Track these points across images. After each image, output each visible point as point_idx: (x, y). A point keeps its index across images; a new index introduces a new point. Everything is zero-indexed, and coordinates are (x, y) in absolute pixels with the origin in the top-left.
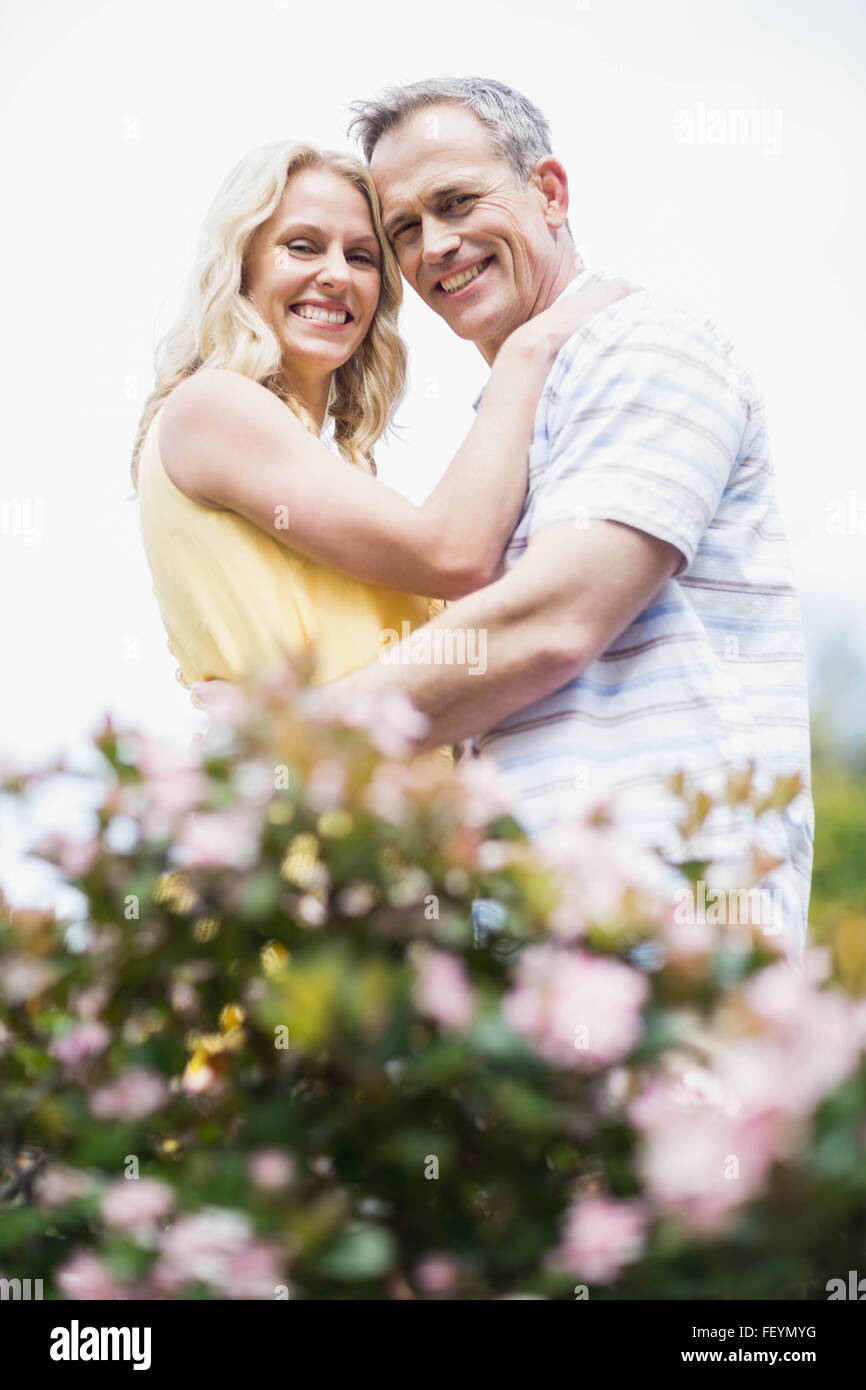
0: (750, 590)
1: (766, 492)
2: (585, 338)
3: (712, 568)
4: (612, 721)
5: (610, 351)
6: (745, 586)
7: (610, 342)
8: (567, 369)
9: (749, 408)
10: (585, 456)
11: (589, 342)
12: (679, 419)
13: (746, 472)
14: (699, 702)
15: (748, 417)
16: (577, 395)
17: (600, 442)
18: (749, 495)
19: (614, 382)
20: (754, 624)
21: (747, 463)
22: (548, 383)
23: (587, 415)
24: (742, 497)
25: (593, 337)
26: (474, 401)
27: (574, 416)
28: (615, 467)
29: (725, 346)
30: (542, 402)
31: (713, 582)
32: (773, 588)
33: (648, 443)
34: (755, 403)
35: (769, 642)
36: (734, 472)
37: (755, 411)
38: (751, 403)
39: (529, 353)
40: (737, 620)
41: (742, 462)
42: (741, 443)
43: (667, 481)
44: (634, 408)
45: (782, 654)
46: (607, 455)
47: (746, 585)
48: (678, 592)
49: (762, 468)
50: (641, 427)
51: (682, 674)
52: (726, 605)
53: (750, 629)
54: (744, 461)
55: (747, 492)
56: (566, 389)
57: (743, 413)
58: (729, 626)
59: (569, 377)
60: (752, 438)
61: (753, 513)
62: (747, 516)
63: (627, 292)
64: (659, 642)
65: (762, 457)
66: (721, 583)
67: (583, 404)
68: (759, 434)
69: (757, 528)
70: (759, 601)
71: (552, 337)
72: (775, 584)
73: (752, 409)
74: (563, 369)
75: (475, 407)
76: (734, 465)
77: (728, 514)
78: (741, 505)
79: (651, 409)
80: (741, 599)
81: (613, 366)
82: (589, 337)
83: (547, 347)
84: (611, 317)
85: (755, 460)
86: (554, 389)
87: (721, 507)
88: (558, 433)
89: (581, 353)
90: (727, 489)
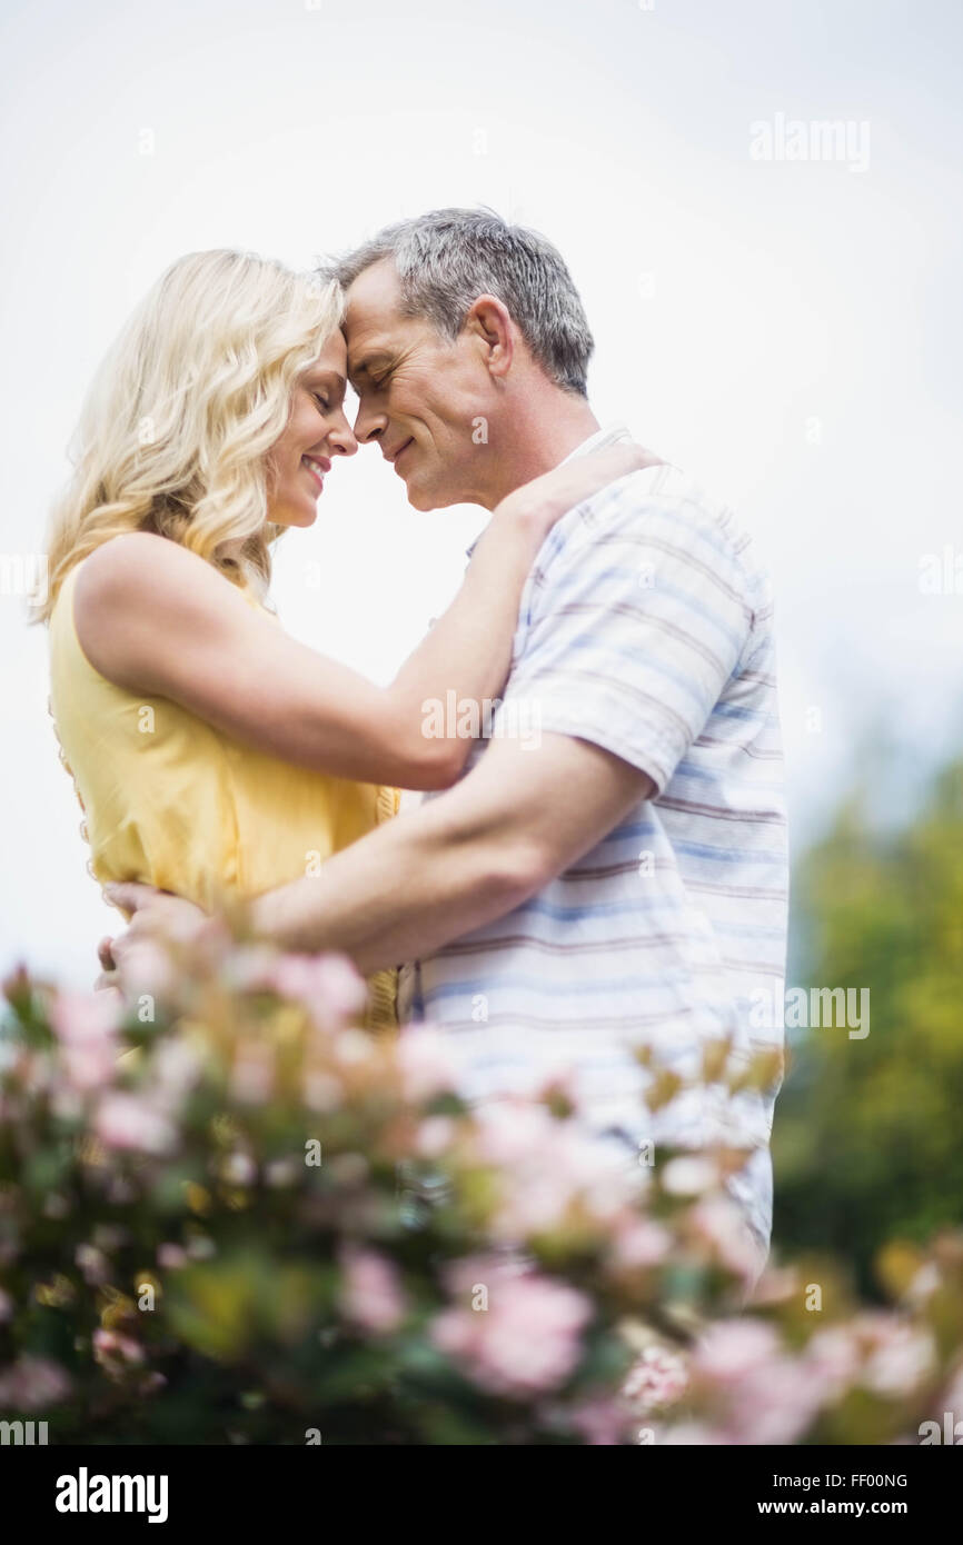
0: (733, 817)
1: (765, 707)
2: (582, 515)
3: (693, 791)
4: (566, 949)
5: (607, 538)
6: (725, 813)
7: (608, 530)
8: (559, 548)
9: (753, 618)
10: (564, 656)
11: (586, 522)
12: (670, 628)
13: (744, 686)
14: (662, 939)
15: (751, 627)
16: (565, 582)
17: (582, 642)
18: (744, 712)
19: (606, 575)
20: (732, 853)
21: (746, 677)
22: (537, 563)
23: (571, 609)
24: (737, 714)
25: (592, 517)
26: (468, 546)
27: (557, 608)
28: (593, 675)
29: (735, 546)
30: (529, 582)
31: (691, 804)
32: (758, 814)
33: (632, 653)
34: (761, 611)
35: (747, 875)
36: (728, 687)
37: (761, 620)
38: (756, 612)
39: (525, 522)
40: (713, 847)
41: (739, 676)
42: (740, 657)
43: (647, 699)
44: (622, 608)
45: (758, 890)
46: (586, 659)
47: (728, 811)
48: (653, 814)
49: (761, 683)
50: (628, 631)
51: (646, 906)
52: (702, 830)
53: (726, 858)
54: (740, 674)
55: (741, 708)
56: (555, 573)
57: (746, 622)
58: (704, 853)
59: (559, 559)
60: (753, 650)
61: (744, 732)
62: (738, 735)
63: (641, 464)
64: (627, 868)
65: (763, 670)
66: (699, 806)
67: (568, 596)
68: (763, 645)
69: (748, 750)
70: (740, 829)
71: (550, 504)
72: (761, 810)
73: (757, 619)
74: (554, 549)
75: (469, 555)
76: (730, 680)
77: (720, 730)
78: (734, 722)
79: (642, 613)
80: (721, 825)
81: (608, 557)
82: (587, 518)
83: (545, 517)
84: (615, 496)
85: (754, 673)
86: (542, 570)
87: (710, 723)
88: (539, 621)
89: (577, 533)
90: (719, 706)
